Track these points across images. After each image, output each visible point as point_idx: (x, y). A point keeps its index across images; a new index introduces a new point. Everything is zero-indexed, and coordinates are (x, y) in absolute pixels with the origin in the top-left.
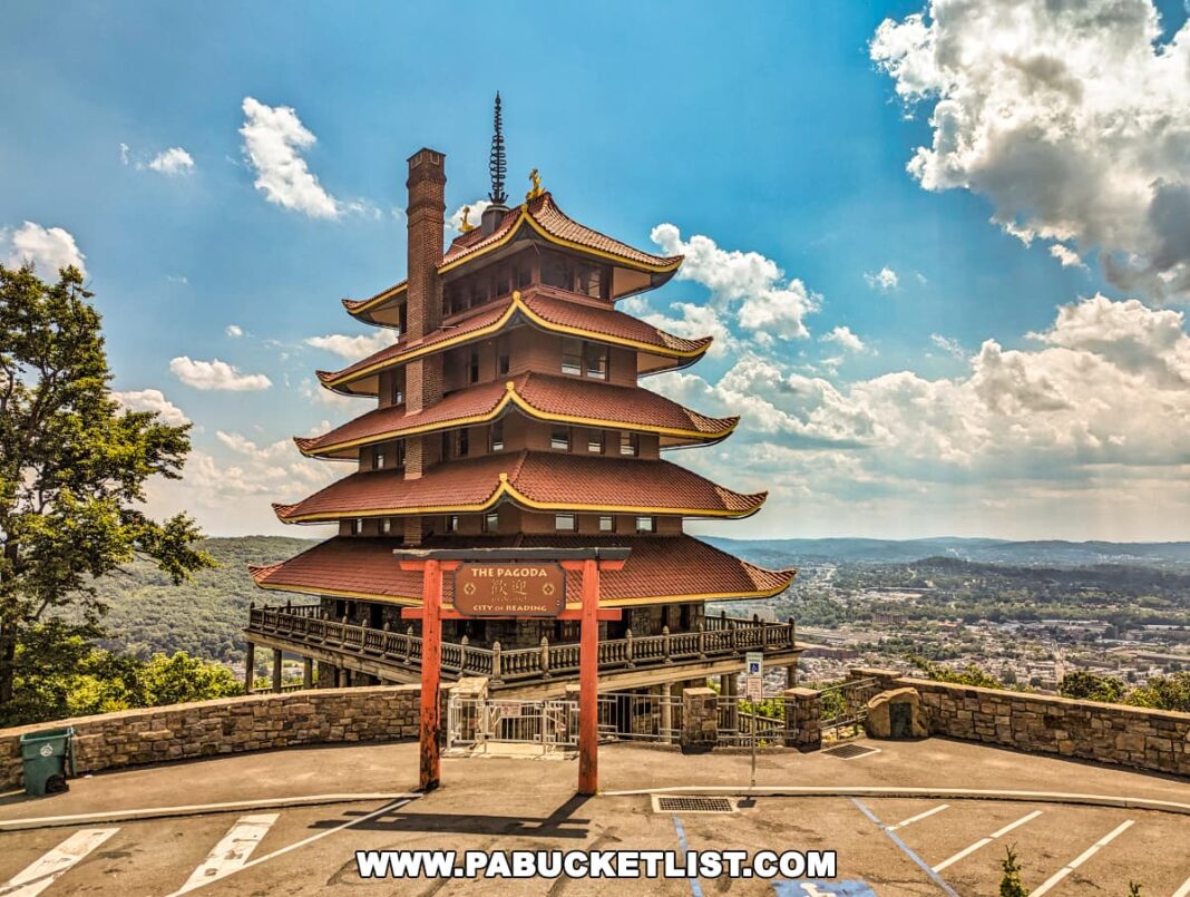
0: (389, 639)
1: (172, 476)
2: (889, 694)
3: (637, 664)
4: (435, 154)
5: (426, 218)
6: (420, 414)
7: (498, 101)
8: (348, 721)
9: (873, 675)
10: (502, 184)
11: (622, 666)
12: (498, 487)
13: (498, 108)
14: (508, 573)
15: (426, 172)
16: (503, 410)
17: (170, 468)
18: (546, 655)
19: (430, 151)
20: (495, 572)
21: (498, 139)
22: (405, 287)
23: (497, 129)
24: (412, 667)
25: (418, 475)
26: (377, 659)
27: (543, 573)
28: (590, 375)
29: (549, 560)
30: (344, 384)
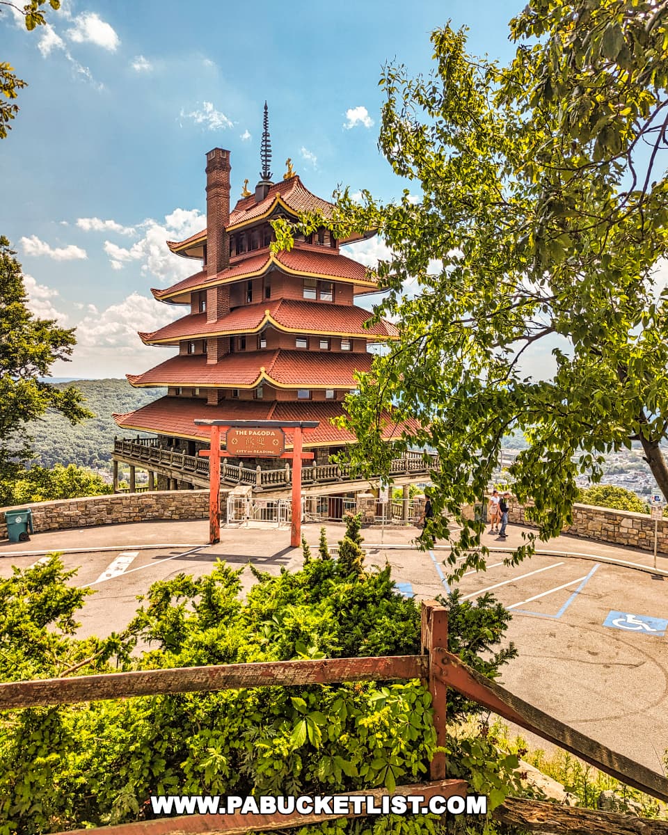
0: (198, 462)
1: (65, 360)
3: (344, 479)
4: (223, 151)
5: (218, 195)
6: (216, 323)
7: (266, 108)
8: (174, 508)
10: (268, 166)
12: (259, 375)
13: (266, 113)
14: (255, 433)
15: (218, 163)
16: (264, 327)
17: (65, 355)
18: (288, 474)
19: (220, 149)
20: (248, 433)
21: (266, 135)
22: (206, 238)
23: (266, 127)
25: (215, 362)
26: (192, 474)
27: (273, 434)
28: (322, 298)
29: (276, 427)
30: (169, 297)
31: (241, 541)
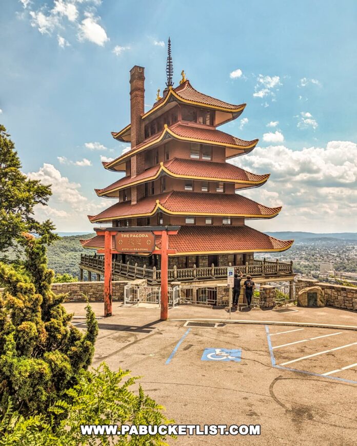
0: (122, 266)
1: (44, 204)
2: (308, 289)
4: (140, 68)
5: (136, 96)
6: (135, 177)
7: (169, 41)
8: (91, 293)
9: (306, 281)
10: (171, 78)
11: (210, 278)
12: (156, 206)
13: (169, 45)
14: (134, 236)
15: (138, 75)
17: (44, 201)
18: (175, 272)
19: (138, 67)
20: (129, 236)
21: (170, 58)
22: (130, 126)
23: (169, 54)
24: (129, 277)
25: (135, 203)
26: (118, 274)
27: (147, 236)
28: (203, 158)
29: (149, 231)
30: (112, 167)
31: (127, 316)
